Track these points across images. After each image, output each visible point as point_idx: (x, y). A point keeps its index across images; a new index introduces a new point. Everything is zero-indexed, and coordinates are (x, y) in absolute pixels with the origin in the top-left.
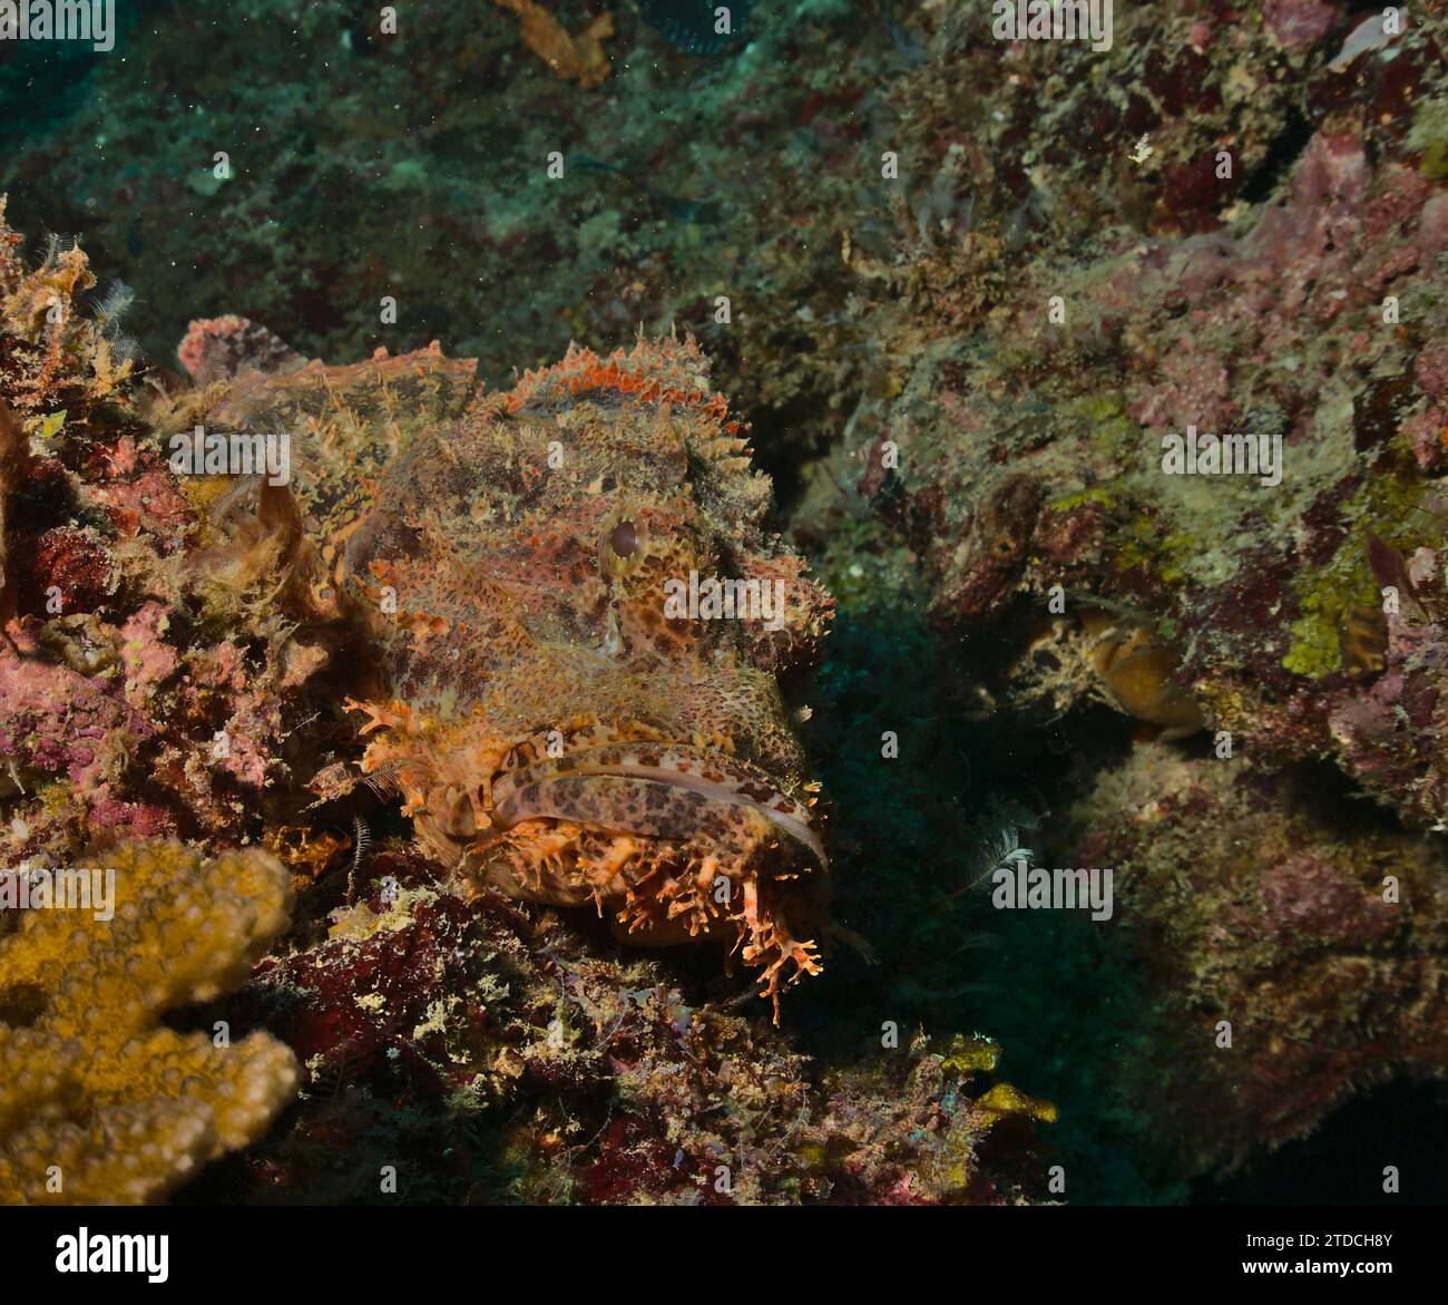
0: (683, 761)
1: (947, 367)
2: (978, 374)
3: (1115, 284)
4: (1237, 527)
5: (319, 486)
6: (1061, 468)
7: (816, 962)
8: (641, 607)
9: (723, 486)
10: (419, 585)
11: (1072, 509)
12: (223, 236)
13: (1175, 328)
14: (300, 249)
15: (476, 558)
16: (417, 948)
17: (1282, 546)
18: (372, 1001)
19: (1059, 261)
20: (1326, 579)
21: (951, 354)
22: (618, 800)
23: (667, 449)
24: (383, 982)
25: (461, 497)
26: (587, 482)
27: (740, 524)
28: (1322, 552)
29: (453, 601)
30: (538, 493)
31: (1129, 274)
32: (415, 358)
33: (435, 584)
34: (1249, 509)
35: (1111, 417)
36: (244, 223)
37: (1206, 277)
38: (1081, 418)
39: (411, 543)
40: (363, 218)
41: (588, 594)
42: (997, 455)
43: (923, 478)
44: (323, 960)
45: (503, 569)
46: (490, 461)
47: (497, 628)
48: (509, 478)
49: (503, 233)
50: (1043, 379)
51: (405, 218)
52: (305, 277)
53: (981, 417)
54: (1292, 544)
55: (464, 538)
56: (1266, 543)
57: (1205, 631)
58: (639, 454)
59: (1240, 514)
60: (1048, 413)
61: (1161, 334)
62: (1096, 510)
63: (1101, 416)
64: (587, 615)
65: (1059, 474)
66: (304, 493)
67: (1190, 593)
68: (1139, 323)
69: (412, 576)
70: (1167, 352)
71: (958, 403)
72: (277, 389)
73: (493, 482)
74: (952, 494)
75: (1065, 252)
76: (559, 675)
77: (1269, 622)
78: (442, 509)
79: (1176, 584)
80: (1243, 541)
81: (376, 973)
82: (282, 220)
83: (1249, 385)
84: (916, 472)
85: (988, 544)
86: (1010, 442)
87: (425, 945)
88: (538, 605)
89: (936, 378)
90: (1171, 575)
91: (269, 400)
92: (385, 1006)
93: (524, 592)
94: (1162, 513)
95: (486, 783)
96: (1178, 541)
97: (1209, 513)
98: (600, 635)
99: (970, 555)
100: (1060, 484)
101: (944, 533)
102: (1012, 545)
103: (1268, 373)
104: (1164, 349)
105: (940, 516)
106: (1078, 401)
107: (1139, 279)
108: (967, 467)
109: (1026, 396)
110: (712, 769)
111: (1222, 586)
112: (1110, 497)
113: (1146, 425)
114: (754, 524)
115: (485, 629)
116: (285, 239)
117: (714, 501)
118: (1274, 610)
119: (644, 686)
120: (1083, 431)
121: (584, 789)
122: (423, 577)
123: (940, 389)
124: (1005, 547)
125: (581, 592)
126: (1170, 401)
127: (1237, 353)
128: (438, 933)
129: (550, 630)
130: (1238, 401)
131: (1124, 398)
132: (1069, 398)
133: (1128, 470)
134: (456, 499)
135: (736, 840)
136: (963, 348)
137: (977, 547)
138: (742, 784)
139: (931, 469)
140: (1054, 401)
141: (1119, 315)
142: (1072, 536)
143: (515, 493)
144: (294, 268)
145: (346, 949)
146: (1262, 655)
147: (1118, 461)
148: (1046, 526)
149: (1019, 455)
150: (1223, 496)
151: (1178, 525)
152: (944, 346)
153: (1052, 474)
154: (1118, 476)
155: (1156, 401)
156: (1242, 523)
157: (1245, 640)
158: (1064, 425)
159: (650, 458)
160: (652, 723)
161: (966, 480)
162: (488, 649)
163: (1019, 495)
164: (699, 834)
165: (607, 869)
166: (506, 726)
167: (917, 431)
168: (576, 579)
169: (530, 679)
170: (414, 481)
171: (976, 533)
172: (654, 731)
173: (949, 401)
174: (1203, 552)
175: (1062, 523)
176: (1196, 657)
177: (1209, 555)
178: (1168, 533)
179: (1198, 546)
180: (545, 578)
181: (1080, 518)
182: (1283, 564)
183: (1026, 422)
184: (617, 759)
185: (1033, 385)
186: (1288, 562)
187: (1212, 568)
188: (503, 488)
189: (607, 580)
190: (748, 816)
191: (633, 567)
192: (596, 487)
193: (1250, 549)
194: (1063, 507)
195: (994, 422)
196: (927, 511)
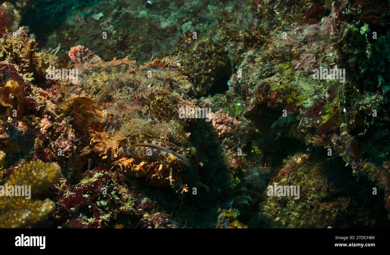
0: (157, 142)
1: (251, 57)
2: (257, 59)
3: (290, 37)
4: (314, 94)
5: (96, 88)
6: (275, 80)
7: (187, 189)
8: (155, 111)
9: (180, 86)
10: (110, 107)
11: (276, 90)
12: (101, 29)
13: (305, 47)
14: (118, 32)
15: (122, 101)
16: (97, 185)
17: (323, 98)
18: (86, 196)
19: (278, 32)
20: (331, 106)
21: (251, 54)
22: (142, 151)
23: (166, 78)
24: (89, 192)
25: (121, 89)
26: (148, 85)
27: (183, 94)
28: (331, 99)
29: (116, 110)
30: (137, 88)
31: (294, 35)
32: (122, 60)
33: (113, 107)
34: (317, 89)
35: (288, 68)
36: (105, 26)
37: (312, 35)
38: (280, 68)
39: (110, 99)
40: (133, 24)
41: (145, 109)
42: (261, 77)
43: (245, 83)
44: (77, 187)
45: (127, 104)
46: (128, 81)
47: (124, 116)
48: (131, 85)
49: (165, 27)
50: (272, 60)
51: (142, 24)
52: (119, 38)
53: (258, 69)
54: (325, 97)
55: (121, 97)
56: (320, 98)
57: (303, 118)
58: (160, 79)
59: (315, 91)
60: (273, 67)
61: (301, 48)
62: (281, 90)
63: (285, 68)
64: (145, 113)
65: (275, 82)
66: (93, 89)
67: (302, 109)
68: (296, 46)
69: (109, 106)
70: (302, 53)
71: (253, 65)
72: (90, 67)
73: (128, 86)
74: (250, 87)
75: (280, 30)
76: (135, 125)
77: (319, 116)
78: (117, 92)
79: (299, 107)
80: (315, 97)
81: (87, 190)
82: (114, 25)
83: (321, 60)
84: (243, 82)
85: (257, 99)
86: (264, 74)
87: (99, 184)
88: (134, 111)
89: (248, 60)
90: (298, 104)
91: (88, 69)
92: (89, 197)
93: (131, 108)
94: (298, 91)
95: (117, 148)
96: (301, 97)
97: (309, 90)
98: (147, 118)
99: (253, 101)
100: (275, 84)
101: (249, 96)
102: (262, 98)
103: (326, 57)
104: (301, 52)
105: (248, 92)
106: (280, 65)
107: (296, 35)
108: (254, 80)
109: (268, 64)
110: (163, 144)
111: (309, 107)
112: (285, 87)
113: (296, 70)
114: (186, 94)
115: (122, 116)
116: (115, 29)
117: (177, 89)
118: (320, 113)
119: (152, 127)
120: (281, 71)
121: (135, 149)
122: (111, 106)
123: (249, 63)
124: (261, 99)
125: (144, 109)
126: (303, 64)
127: (318, 53)
128: (103, 182)
129: (136, 116)
130: (318, 64)
131: (291, 63)
132: (278, 64)
133: (291, 81)
134: (120, 89)
135: (167, 161)
136: (255, 53)
137: (255, 99)
138: (170, 147)
139: (246, 81)
140: (275, 65)
141: (291, 44)
142: (276, 96)
143: (133, 88)
144: (117, 36)
145: (82, 185)
146: (316, 123)
147: (289, 79)
148: (270, 94)
149: (266, 77)
150: (312, 87)
151: (301, 93)
152: (250, 52)
153: (273, 82)
154: (288, 82)
155: (299, 64)
156: (315, 93)
157: (313, 120)
158: (277, 70)
159: (162, 80)
160: (151, 134)
161: (254, 83)
162: (122, 120)
163: (264, 87)
164: (159, 159)
165: (139, 167)
166: (122, 136)
167: (244, 72)
168: (143, 106)
169: (129, 126)
170: (112, 86)
171: (255, 96)
172: (151, 136)
173: (251, 66)
174: (306, 100)
175: (274, 93)
176: (301, 124)
177: (307, 100)
178: (299, 95)
179: (305, 98)
180: (136, 105)
181: (278, 92)
182: (322, 102)
183: (268, 70)
184: (143, 142)
185: (270, 61)
186: (324, 102)
187: (308, 103)
188: (130, 87)
189: (149, 106)
190: (170, 155)
191: (154, 103)
192: (149, 86)
193: (316, 99)
194: (274, 89)
195: (260, 70)
196: (245, 91)
